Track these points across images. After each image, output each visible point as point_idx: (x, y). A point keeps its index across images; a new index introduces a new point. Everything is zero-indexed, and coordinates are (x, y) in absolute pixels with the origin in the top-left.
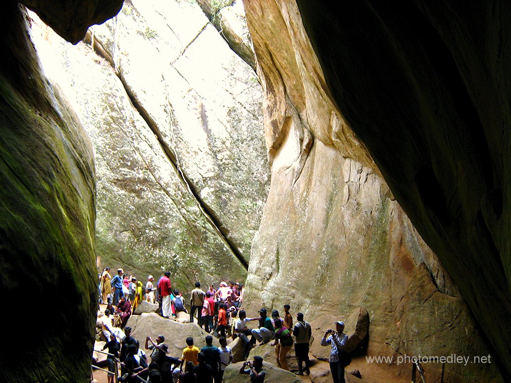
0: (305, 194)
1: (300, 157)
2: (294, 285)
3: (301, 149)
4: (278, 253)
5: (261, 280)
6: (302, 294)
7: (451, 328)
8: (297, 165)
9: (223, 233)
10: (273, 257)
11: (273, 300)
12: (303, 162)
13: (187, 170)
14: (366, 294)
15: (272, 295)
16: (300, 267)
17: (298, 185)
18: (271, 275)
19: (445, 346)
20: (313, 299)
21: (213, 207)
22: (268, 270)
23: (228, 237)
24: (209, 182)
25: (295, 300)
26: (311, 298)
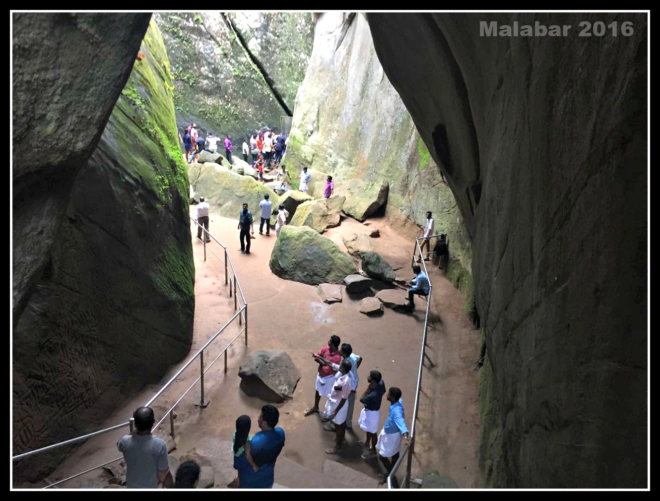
0: (345, 63)
1: (342, 26)
2: (331, 145)
3: (344, 18)
4: (318, 114)
5: (304, 135)
6: (338, 154)
7: (448, 213)
8: (338, 33)
9: (270, 83)
10: (313, 117)
11: (313, 155)
12: (345, 31)
13: (234, 20)
14: (389, 166)
15: (313, 151)
16: (338, 131)
17: (339, 53)
18: (312, 132)
19: (442, 224)
20: (346, 161)
21: (259, 58)
22: (310, 128)
23: (274, 87)
24: (256, 33)
25: (332, 158)
26: (345, 159)
